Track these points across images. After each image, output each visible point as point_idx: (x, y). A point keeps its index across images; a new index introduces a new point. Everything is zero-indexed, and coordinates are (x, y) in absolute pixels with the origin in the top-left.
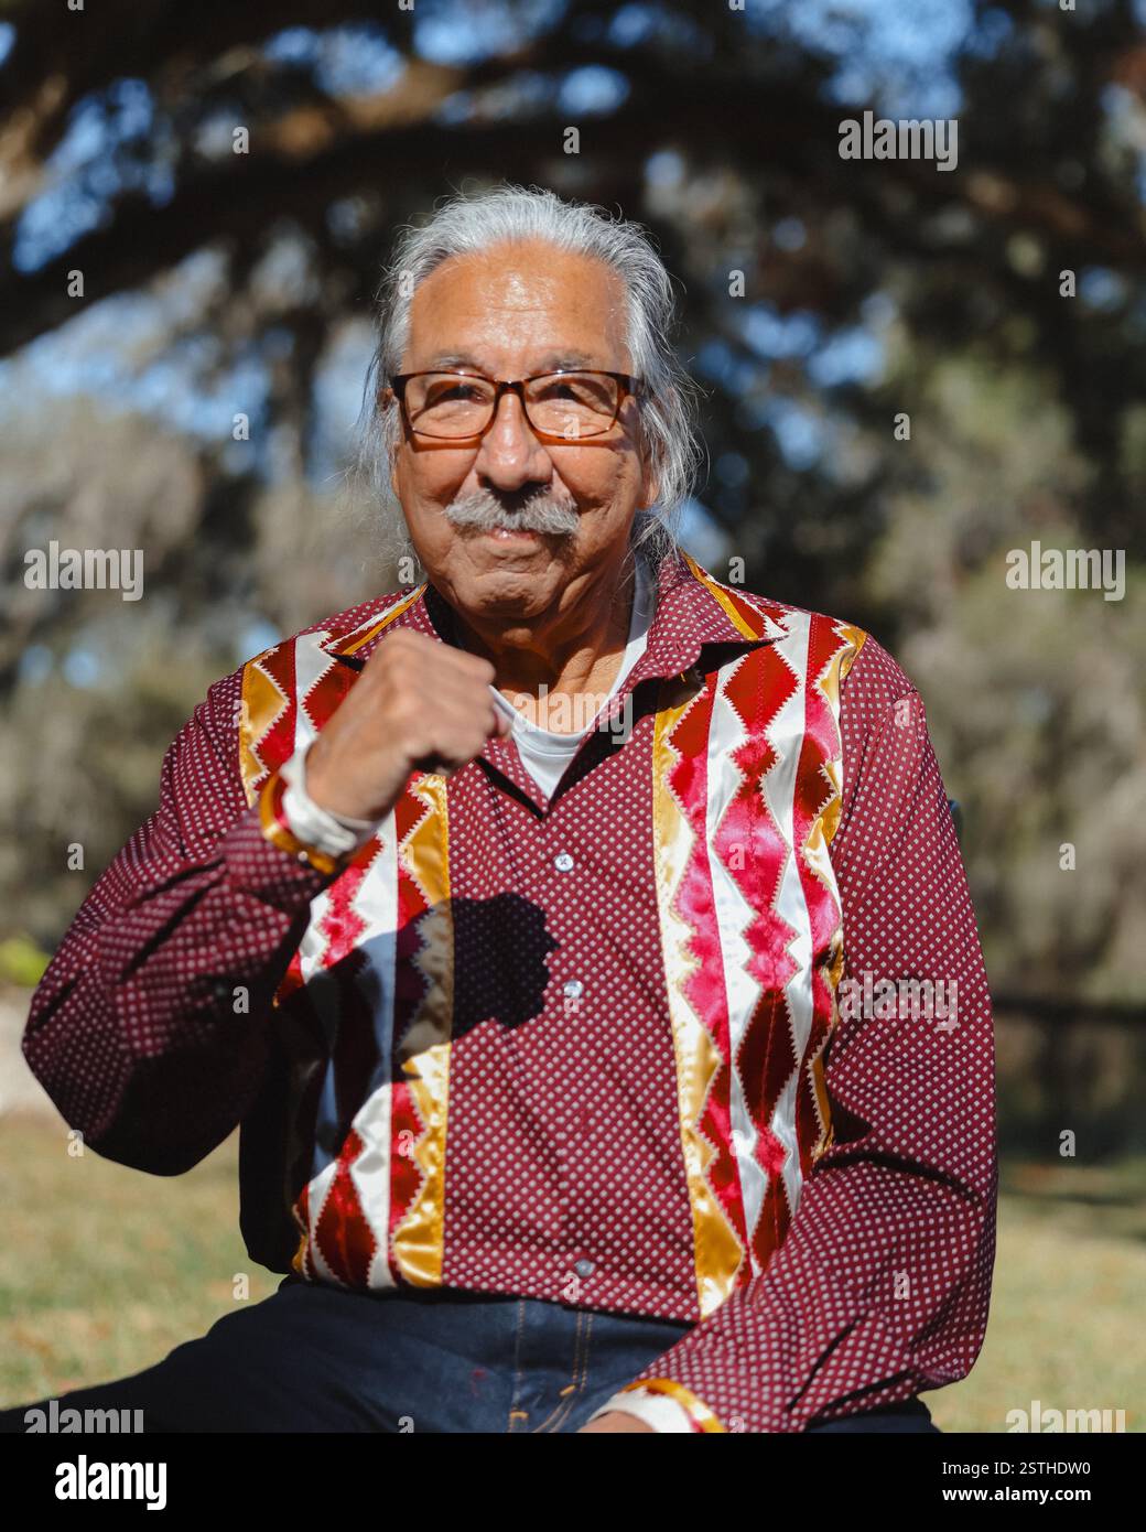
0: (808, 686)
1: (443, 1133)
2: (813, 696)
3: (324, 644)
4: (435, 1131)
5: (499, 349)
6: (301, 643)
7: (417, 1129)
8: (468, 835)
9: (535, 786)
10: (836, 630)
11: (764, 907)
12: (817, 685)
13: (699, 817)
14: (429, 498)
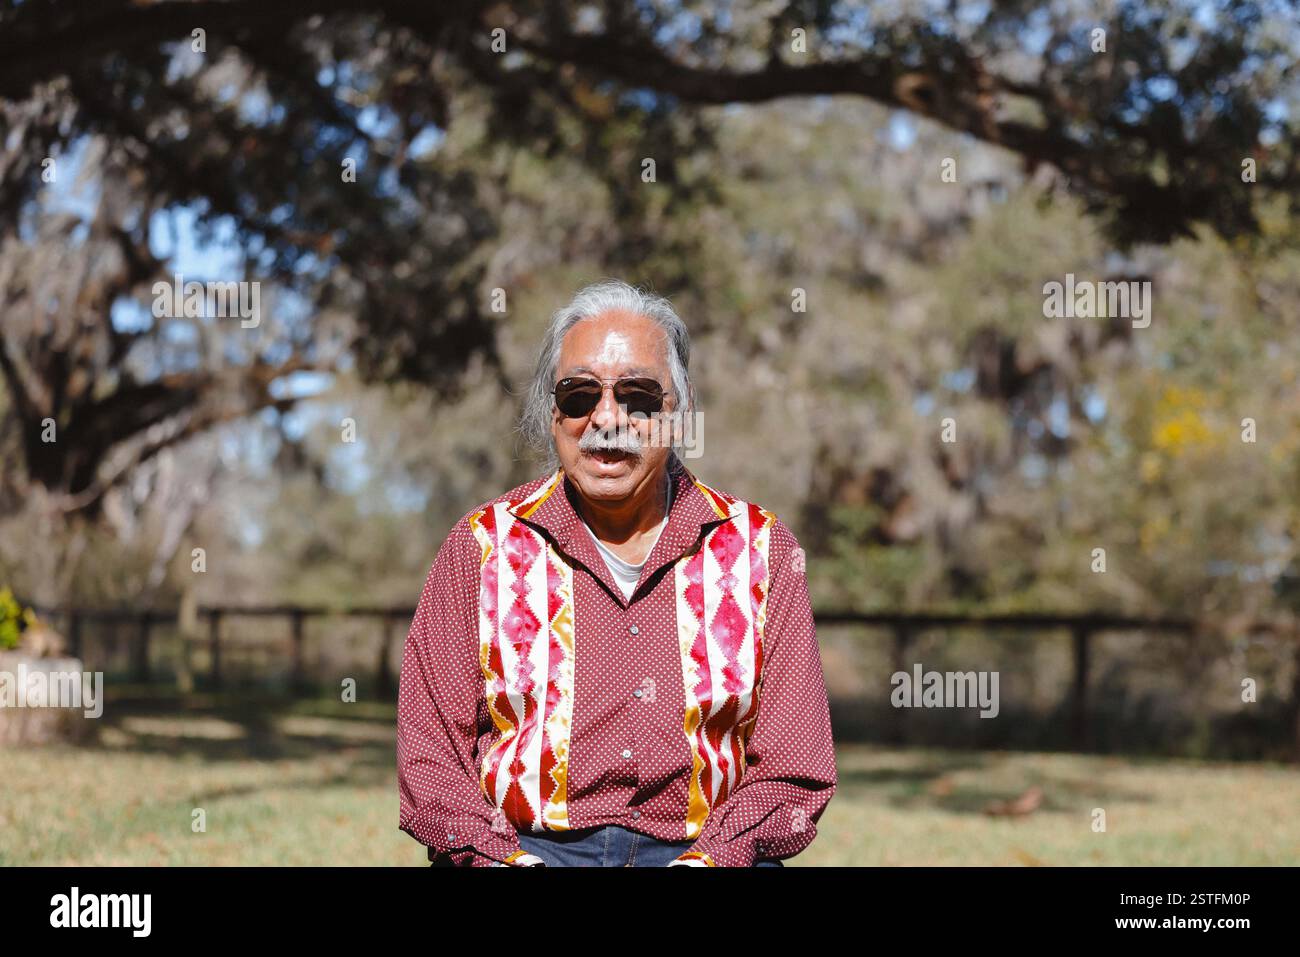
0: (750, 546)
1: (566, 765)
2: (753, 550)
3: (508, 509)
4: (563, 763)
5: (603, 364)
6: (496, 507)
7: (554, 762)
8: (584, 620)
9: (620, 592)
10: (761, 512)
11: (731, 657)
12: (755, 544)
13: (700, 615)
14: (570, 435)
